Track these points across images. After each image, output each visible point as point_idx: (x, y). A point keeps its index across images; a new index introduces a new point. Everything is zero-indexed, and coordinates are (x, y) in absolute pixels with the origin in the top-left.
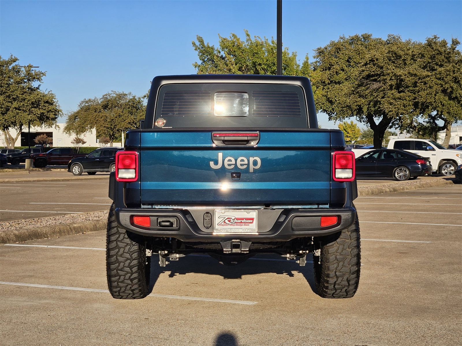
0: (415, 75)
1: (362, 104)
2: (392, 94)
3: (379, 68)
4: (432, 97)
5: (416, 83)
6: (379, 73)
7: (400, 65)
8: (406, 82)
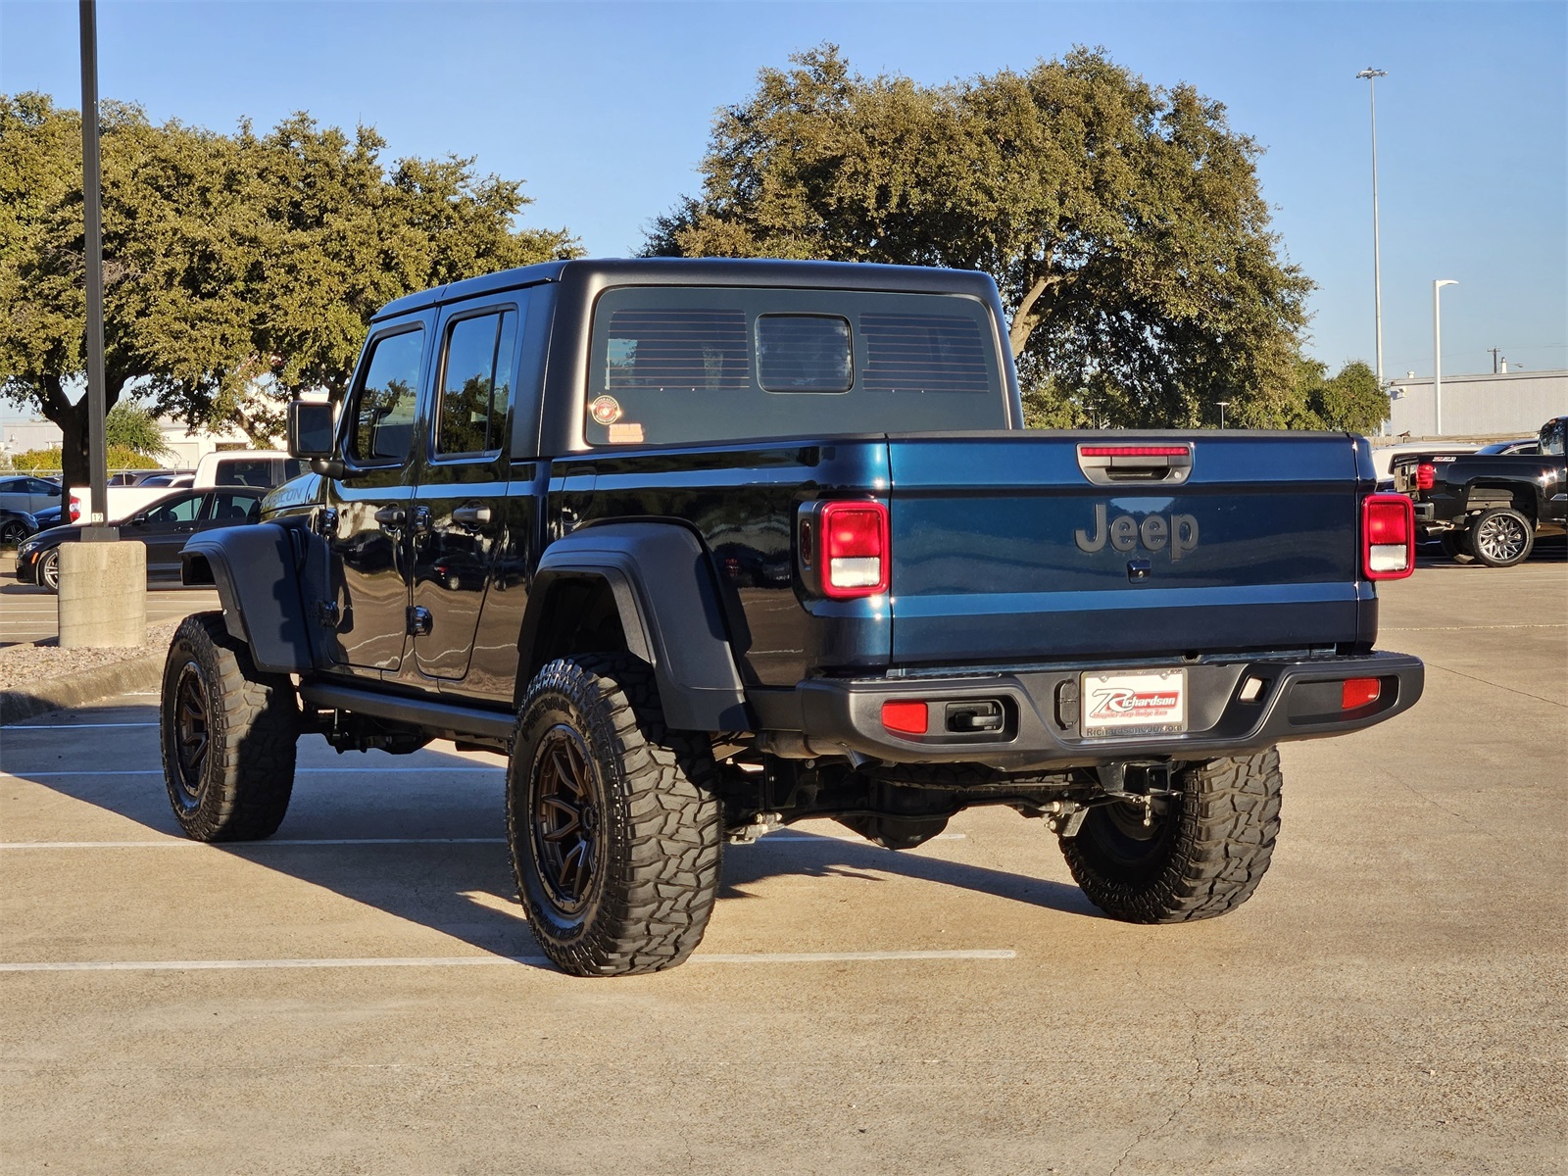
0: (254, 241)
1: (66, 333)
2: (173, 302)
3: (121, 213)
4: (315, 313)
5: (257, 265)
6: (121, 229)
7: (188, 206)
8: (224, 265)
